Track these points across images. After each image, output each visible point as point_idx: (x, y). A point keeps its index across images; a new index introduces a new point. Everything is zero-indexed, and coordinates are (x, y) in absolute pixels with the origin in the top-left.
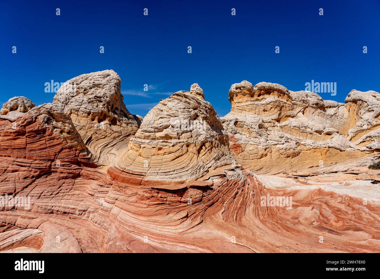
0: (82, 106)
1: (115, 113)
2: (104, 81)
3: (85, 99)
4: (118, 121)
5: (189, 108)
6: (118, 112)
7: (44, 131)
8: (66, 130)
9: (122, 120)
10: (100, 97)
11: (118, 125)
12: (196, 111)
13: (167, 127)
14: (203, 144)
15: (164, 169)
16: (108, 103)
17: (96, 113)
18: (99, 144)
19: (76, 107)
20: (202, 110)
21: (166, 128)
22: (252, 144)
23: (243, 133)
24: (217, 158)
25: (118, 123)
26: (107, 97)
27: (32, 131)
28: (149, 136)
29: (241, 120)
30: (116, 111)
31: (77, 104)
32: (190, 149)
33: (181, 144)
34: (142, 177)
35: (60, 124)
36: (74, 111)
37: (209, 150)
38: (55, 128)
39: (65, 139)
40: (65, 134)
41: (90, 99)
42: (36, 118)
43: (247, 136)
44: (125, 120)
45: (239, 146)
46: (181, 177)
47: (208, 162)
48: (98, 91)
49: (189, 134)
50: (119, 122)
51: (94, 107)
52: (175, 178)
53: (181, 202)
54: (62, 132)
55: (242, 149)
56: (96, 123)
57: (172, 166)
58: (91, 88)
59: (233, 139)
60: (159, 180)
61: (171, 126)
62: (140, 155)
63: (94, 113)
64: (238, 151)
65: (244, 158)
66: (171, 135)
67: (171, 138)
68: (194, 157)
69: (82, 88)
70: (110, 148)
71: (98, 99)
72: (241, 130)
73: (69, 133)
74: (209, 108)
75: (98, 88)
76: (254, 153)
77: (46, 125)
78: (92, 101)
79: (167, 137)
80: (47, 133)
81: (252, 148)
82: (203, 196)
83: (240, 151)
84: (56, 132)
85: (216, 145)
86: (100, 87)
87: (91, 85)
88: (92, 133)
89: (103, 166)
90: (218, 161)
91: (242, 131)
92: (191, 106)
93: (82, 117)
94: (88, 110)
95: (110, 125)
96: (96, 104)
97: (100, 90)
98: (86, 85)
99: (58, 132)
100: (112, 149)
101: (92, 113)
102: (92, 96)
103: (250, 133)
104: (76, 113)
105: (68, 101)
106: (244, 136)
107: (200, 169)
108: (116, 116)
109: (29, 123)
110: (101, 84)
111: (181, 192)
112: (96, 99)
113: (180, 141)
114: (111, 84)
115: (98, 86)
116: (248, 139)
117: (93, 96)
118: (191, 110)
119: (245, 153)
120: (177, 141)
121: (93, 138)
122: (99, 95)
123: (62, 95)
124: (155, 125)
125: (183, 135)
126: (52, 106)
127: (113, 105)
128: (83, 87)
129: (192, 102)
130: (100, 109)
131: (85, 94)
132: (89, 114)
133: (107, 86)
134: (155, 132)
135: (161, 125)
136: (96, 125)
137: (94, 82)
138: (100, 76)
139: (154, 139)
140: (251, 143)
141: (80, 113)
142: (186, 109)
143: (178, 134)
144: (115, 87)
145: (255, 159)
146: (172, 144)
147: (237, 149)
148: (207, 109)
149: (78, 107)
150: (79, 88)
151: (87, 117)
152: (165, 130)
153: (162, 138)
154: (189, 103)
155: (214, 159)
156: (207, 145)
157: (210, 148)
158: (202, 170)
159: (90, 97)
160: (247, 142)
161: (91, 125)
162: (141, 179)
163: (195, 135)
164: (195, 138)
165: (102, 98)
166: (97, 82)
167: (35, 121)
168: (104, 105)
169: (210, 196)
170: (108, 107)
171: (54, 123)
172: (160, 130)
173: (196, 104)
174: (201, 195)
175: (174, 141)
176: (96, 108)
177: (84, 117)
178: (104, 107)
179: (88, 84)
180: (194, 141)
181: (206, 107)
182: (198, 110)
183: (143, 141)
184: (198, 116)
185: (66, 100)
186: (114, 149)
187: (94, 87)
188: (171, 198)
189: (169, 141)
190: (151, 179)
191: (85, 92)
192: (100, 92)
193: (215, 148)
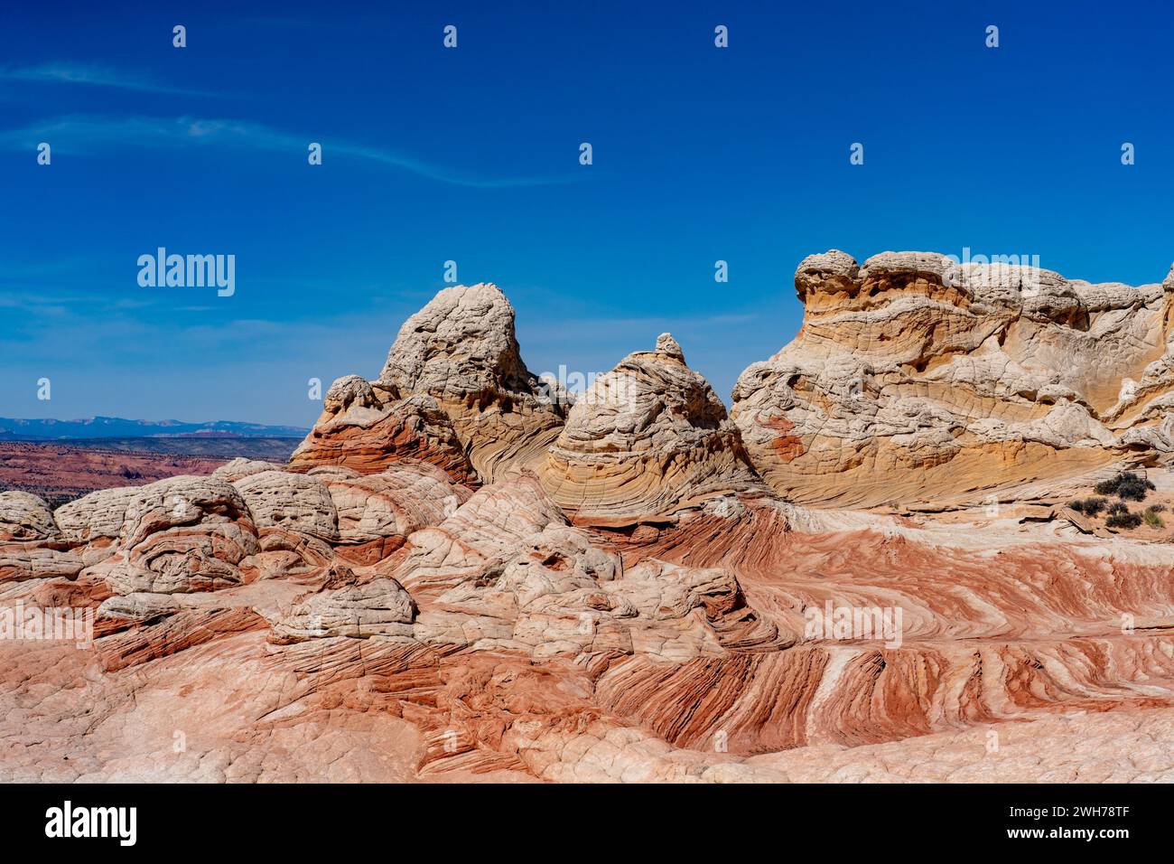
0: (448, 382)
1: (508, 387)
2: (483, 323)
3: (453, 366)
4: (514, 404)
5: (649, 394)
6: (514, 385)
7: (417, 442)
8: (446, 439)
9: (523, 400)
10: (480, 360)
11: (517, 413)
12: (662, 397)
13: (610, 431)
14: (672, 457)
15: (607, 499)
16: (496, 370)
17: (475, 393)
18: (486, 454)
19: (438, 384)
20: (672, 394)
21: (609, 433)
22: (828, 434)
23: (811, 406)
24: (695, 480)
25: (515, 408)
26: (492, 358)
27: (403, 445)
28: (582, 446)
29: (809, 372)
30: (510, 383)
31: (440, 377)
32: (649, 467)
33: (633, 459)
34: (574, 512)
35: (436, 429)
36: (436, 392)
37: (681, 467)
38: (430, 436)
39: (446, 452)
40: (445, 446)
41: (462, 364)
42: (404, 423)
43: (819, 416)
44: (528, 400)
45: (795, 441)
46: (632, 511)
47: (680, 487)
48: (475, 345)
49: (647, 441)
50: (517, 405)
51: (471, 381)
52: (624, 512)
53: (629, 543)
54: (441, 441)
55: (801, 450)
56: (476, 413)
57: (620, 494)
58: (460, 341)
59: (781, 422)
60: (600, 516)
61: (616, 431)
62: (568, 478)
63: (471, 393)
64: (792, 455)
65: (804, 472)
66: (617, 446)
67: (617, 450)
68: (655, 480)
69: (442, 341)
70: (508, 462)
71: (477, 364)
72: (807, 398)
73: (450, 443)
74: (686, 389)
75: (474, 339)
76: (828, 459)
77: (420, 434)
78: (465, 370)
79: (612, 448)
80: (422, 446)
81: (824, 446)
82: (659, 536)
83: (795, 453)
84: (433, 442)
85: (697, 458)
86: (476, 337)
87: (460, 334)
88: (472, 434)
90: (698, 485)
91: (809, 401)
92: (653, 388)
93: (450, 403)
94: (462, 390)
95: (501, 414)
96: (473, 375)
97: (476, 343)
98: (450, 334)
99: (436, 443)
100: (511, 464)
101: (468, 395)
102: (464, 359)
103: (828, 406)
104: (439, 394)
105: (419, 371)
106: (811, 415)
107: (663, 498)
108: (511, 393)
109: (399, 432)
110: (478, 331)
111: (628, 530)
112: (471, 363)
113: (632, 453)
114: (497, 327)
115: (471, 334)
116: (819, 423)
117: (465, 358)
118: (653, 395)
119: (808, 457)
120: (628, 454)
121: (474, 444)
122: (477, 355)
123: (407, 358)
124: (590, 428)
125: (638, 443)
126: (422, 400)
127: (503, 371)
128: (445, 339)
129: (653, 381)
130: (482, 384)
131: (449, 353)
132: (463, 395)
133: (492, 333)
134: (591, 439)
135: (601, 428)
136: (477, 418)
137: (464, 328)
138: (474, 313)
139: (589, 451)
140: (827, 431)
141: (447, 395)
142: (643, 397)
143: (628, 442)
144: (505, 333)
145: (829, 472)
146: (619, 460)
147: (788, 450)
148: (683, 390)
149: (443, 383)
150: (436, 341)
151: (460, 403)
152: (607, 437)
153: (603, 449)
154: (649, 384)
155: (691, 481)
156: (679, 458)
157: (683, 463)
158: (666, 501)
159: (462, 360)
160: (816, 431)
161: (468, 418)
162: (572, 515)
163: (657, 443)
164: (658, 448)
165: (484, 362)
166: (470, 327)
167: (404, 428)
168: (489, 375)
169: (670, 536)
170: (495, 379)
171: (428, 428)
172: (600, 437)
173: (662, 384)
174: (657, 534)
175: (622, 455)
176: (475, 383)
177: (455, 402)
178: (490, 381)
179: (454, 333)
180: (657, 453)
181: (681, 387)
182: (664, 395)
183: (573, 454)
184: (665, 407)
185: (417, 369)
186: (515, 463)
187: (465, 337)
188: (616, 538)
189: (614, 454)
190: (587, 516)
191: (449, 348)
192: (479, 347)
193: (695, 462)
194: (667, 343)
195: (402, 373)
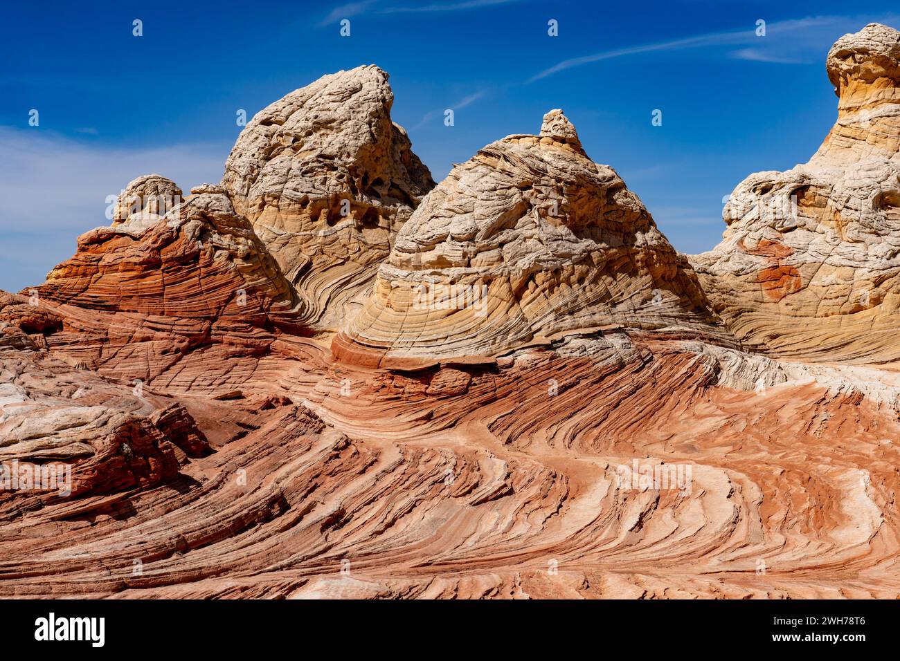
0: (287, 185)
1: (372, 194)
2: (341, 111)
3: (296, 165)
4: (381, 217)
5: (509, 188)
6: (383, 191)
7: (196, 256)
8: (239, 253)
9: (395, 212)
10: (331, 157)
11: (383, 228)
12: (526, 194)
13: (441, 239)
14: (530, 276)
15: (428, 333)
16: (353, 170)
17: (321, 199)
18: (328, 279)
19: (273, 188)
20: (543, 189)
21: (440, 242)
22: (837, 263)
23: (820, 227)
24: (563, 309)
25: (382, 222)
26: (349, 156)
27: (172, 259)
28: (409, 261)
29: (821, 182)
30: (377, 189)
31: (276, 179)
32: (494, 289)
33: (470, 277)
34: (384, 351)
35: (226, 240)
36: (270, 199)
37: (543, 291)
38: (217, 248)
39: (239, 272)
40: (238, 262)
41: (307, 163)
42: (179, 230)
43: (828, 239)
44: (403, 211)
45: (791, 272)
46: (454, 350)
47: (538, 318)
48: (327, 140)
49: (494, 253)
50: (386, 217)
51: (316, 184)
52: (443, 352)
53: (426, 394)
54: (231, 257)
55: (798, 284)
56: (321, 227)
57: (444, 327)
58: (309, 134)
59: (774, 248)
60: (412, 356)
61: (449, 238)
62: (389, 305)
63: (315, 201)
64: (783, 291)
65: (798, 313)
66: (449, 259)
67: (449, 265)
68: (500, 308)
69: (288, 134)
70: (355, 290)
71: (326, 161)
72: (815, 216)
73: (246, 258)
74: (566, 183)
75: (329, 131)
76: (833, 295)
77: (199, 245)
78: (312, 170)
79: (442, 262)
80: (202, 262)
81: (828, 280)
82: (470, 384)
83: (789, 288)
84: (220, 258)
85: (573, 278)
86: (332, 128)
87: (310, 124)
88: (312, 252)
89: (330, 332)
90: (567, 317)
91: (819, 220)
92: (515, 180)
93: (288, 213)
94: (302, 195)
95: (359, 229)
96: (320, 177)
97: (332, 136)
98: (299, 125)
99: (223, 259)
100: (358, 292)
101: (311, 202)
102: (311, 156)
103: (842, 225)
104: (275, 202)
105: (256, 172)
106: (818, 238)
107: (507, 333)
108: (376, 203)
109: (167, 242)
110: (334, 121)
111: (426, 374)
112: (320, 162)
113: (469, 270)
114: (359, 116)
115: (322, 125)
116: (828, 249)
117: (313, 155)
118: (514, 190)
119: (807, 295)
120: (463, 270)
121: (314, 265)
122: (328, 151)
123: (243, 157)
124: (419, 236)
125: (480, 256)
126: (208, 200)
127: (366, 174)
128: (290, 132)
129: (516, 171)
130: (331, 188)
131: (295, 149)
132: (304, 203)
133: (350, 123)
134: (419, 251)
135: (430, 234)
136: (321, 233)
137: (316, 117)
138: (332, 98)
139: (418, 267)
140: (836, 259)
141: (284, 202)
142: (497, 192)
143: (465, 255)
144: (369, 123)
145: (833, 314)
146: (449, 279)
147: (779, 284)
148: (562, 184)
149: (279, 187)
150: (281, 135)
151: (300, 213)
152: (438, 246)
153: (432, 264)
154: (510, 174)
155: (556, 311)
156: (540, 277)
157: (546, 285)
158: (510, 337)
159: (307, 159)
160: (822, 259)
161: (308, 232)
162: (380, 355)
163: (509, 256)
164: (510, 263)
165: (336, 160)
166: (323, 116)
167: (178, 237)
168: (341, 177)
169: (488, 384)
170: (350, 181)
171: (216, 237)
172: (430, 248)
173: (529, 175)
174: (466, 382)
175: (454, 272)
176: (322, 187)
177: (293, 212)
178: (342, 184)
179: (302, 124)
180: (507, 270)
181: (558, 180)
182: (532, 191)
183: (398, 272)
184: (531, 206)
185: (252, 170)
186: (365, 292)
187: (316, 129)
188: (411, 386)
189: (445, 271)
190: (398, 356)
191: (296, 144)
192: (331, 142)
193: (570, 285)
194: (555, 122)
195: (237, 177)
